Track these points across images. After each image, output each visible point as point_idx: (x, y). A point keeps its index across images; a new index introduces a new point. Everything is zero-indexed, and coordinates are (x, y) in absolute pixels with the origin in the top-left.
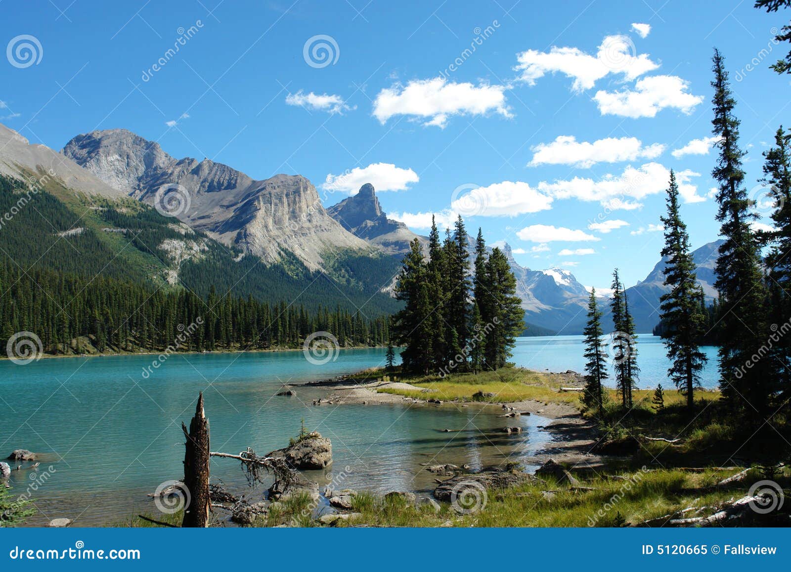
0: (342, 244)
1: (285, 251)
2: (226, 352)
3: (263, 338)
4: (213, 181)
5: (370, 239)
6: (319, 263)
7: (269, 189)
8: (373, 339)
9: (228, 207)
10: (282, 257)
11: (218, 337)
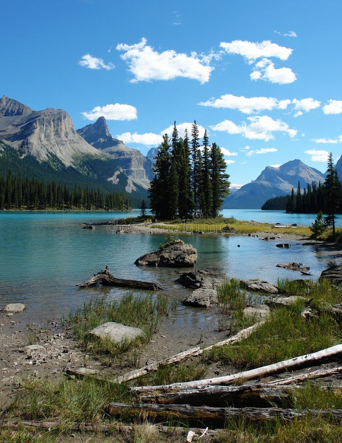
0: (85, 152)
1: (51, 154)
2: (18, 210)
3: (41, 203)
4: (8, 110)
5: (101, 149)
6: (71, 162)
7: (42, 116)
8: (107, 206)
9: (17, 126)
10: (49, 157)
11: (13, 201)
